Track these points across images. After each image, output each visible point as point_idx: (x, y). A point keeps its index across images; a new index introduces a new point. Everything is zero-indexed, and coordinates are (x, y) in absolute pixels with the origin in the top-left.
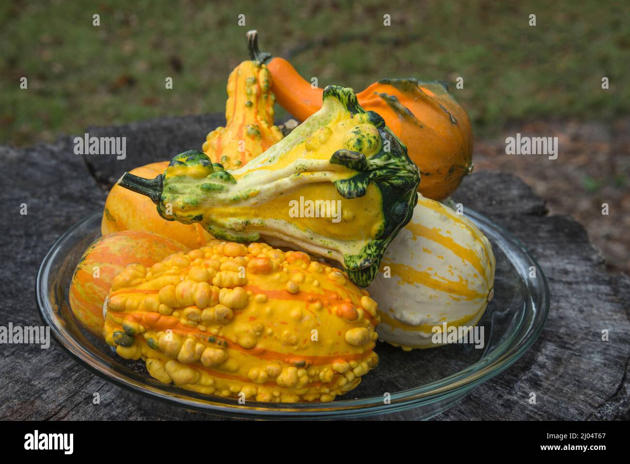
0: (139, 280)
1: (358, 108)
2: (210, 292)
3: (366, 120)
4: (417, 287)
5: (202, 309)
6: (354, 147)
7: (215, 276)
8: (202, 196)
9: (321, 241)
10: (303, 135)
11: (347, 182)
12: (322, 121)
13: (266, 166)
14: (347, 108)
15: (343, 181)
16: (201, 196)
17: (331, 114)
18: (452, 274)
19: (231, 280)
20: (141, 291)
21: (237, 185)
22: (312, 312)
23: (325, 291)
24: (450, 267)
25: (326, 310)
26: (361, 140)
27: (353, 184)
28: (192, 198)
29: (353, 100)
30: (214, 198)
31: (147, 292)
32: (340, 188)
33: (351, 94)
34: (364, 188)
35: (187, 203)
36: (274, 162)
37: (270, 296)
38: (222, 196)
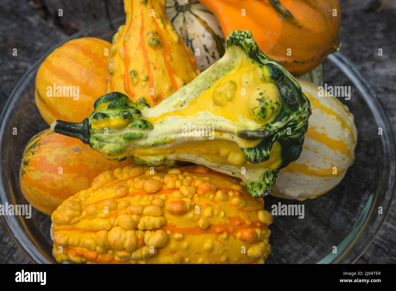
0: (76, 219)
1: (258, 55)
2: (137, 239)
3: (267, 77)
4: (298, 175)
5: (131, 253)
6: (258, 114)
7: (140, 222)
8: (125, 144)
9: (227, 168)
10: (209, 81)
11: (253, 150)
12: (226, 68)
13: (178, 110)
14: (248, 55)
15: (249, 149)
16: (123, 144)
17: (234, 60)
18: (326, 163)
19: (153, 225)
20: (79, 229)
21: (154, 130)
22: (221, 242)
23: (230, 218)
24: (325, 158)
25: (232, 237)
26: (265, 107)
27: (258, 152)
28: (117, 147)
29: (254, 50)
30: (135, 144)
31: (85, 231)
32: (247, 156)
33: (252, 46)
34: (268, 155)
35: (113, 152)
36: (185, 106)
37: (186, 232)
38: (142, 142)
